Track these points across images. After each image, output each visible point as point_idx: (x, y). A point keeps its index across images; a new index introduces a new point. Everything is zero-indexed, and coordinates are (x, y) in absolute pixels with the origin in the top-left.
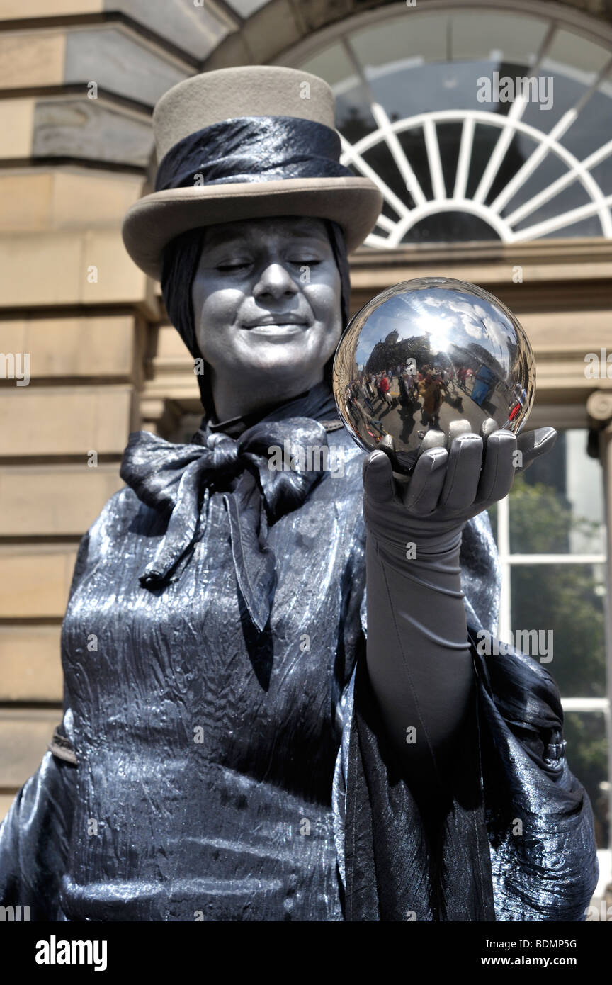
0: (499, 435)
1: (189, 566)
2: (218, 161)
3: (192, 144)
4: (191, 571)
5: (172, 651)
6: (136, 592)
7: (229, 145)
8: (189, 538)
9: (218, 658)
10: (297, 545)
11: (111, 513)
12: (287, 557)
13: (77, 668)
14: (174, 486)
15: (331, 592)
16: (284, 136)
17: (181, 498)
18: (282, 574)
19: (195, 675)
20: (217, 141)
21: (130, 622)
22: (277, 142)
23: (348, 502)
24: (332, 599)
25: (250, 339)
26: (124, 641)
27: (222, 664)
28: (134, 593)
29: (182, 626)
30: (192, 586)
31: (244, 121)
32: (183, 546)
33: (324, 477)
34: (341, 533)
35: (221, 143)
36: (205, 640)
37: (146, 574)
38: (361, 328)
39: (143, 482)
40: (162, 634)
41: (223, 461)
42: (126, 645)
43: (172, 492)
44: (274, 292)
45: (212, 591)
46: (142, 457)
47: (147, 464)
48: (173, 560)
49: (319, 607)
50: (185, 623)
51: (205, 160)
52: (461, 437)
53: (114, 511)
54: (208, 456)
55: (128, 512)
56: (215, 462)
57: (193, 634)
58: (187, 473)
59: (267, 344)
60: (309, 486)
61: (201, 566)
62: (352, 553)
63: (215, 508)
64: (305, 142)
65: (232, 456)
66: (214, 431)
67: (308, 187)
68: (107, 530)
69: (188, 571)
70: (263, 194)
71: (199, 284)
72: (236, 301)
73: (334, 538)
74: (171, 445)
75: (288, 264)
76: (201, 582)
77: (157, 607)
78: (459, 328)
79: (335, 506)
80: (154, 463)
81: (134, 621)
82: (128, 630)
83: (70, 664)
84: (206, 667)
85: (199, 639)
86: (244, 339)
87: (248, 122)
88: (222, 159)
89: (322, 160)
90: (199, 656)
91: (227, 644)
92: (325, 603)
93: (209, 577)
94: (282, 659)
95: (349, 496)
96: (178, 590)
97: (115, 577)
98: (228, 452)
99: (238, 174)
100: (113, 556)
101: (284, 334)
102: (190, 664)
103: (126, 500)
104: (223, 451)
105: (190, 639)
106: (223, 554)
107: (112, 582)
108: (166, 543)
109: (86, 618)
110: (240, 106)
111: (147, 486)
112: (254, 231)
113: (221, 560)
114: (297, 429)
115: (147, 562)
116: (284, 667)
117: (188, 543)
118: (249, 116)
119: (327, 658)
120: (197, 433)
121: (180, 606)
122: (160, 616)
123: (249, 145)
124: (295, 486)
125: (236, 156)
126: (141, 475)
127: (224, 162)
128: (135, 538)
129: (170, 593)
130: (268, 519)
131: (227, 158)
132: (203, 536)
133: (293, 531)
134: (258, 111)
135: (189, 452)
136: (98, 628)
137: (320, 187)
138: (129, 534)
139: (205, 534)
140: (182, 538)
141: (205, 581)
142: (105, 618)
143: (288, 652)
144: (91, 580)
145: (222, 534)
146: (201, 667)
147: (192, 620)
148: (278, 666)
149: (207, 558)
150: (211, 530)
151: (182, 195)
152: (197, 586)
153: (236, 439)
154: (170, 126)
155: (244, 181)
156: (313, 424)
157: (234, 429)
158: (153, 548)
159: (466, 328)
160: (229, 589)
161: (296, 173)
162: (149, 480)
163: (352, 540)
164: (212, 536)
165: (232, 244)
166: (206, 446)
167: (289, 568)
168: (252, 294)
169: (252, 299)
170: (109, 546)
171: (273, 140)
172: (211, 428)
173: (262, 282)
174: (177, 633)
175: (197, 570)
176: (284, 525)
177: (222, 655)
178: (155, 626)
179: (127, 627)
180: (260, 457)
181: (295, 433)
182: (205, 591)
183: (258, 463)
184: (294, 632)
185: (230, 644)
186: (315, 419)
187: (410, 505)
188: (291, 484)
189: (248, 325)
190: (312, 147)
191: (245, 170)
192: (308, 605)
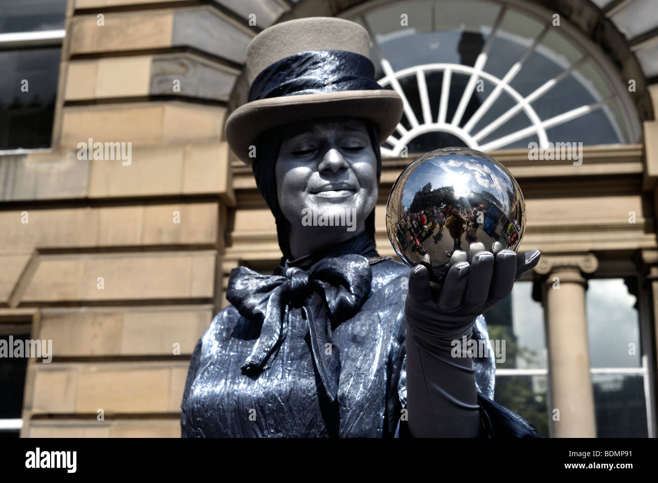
0: (504, 252)
1: (276, 358)
2: (293, 80)
3: (274, 70)
4: (278, 362)
5: (267, 418)
6: (240, 377)
7: (300, 70)
8: (276, 339)
9: (300, 422)
10: (352, 342)
11: (218, 325)
12: (346, 350)
13: (198, 432)
14: (264, 304)
15: (379, 374)
16: (338, 63)
17: (270, 312)
18: (343, 362)
19: (284, 435)
20: (292, 67)
21: (235, 398)
22: (333, 67)
23: (388, 311)
24: (379, 379)
25: (316, 200)
26: (232, 412)
27: (302, 426)
28: (238, 378)
29: (273, 399)
30: (279, 371)
31: (309, 54)
32: (271, 345)
33: (369, 295)
34: (384, 333)
35: (294, 69)
36: (290, 409)
37: (246, 365)
38: (405, 184)
39: (243, 302)
40: (259, 406)
41: (298, 286)
42: (233, 414)
43: (262, 308)
44: (333, 168)
45: (294, 375)
46: (242, 284)
47: (244, 289)
48: (265, 354)
49: (370, 384)
50: (276, 398)
51: (284, 80)
52: (479, 254)
53: (220, 324)
54: (287, 283)
55: (230, 323)
56: (293, 287)
57: (282, 405)
58: (273, 295)
59: (328, 204)
60: (360, 301)
61: (285, 359)
62: (392, 347)
63: (293, 319)
64: (351, 68)
65: (304, 282)
66: (290, 266)
67: (356, 97)
68: (216, 336)
69: (276, 362)
70: (325, 101)
71: (280, 164)
72: (306, 175)
73: (379, 336)
74: (261, 276)
75: (341, 149)
76: (286, 369)
77: (255, 387)
78: (474, 181)
79: (378, 315)
80: (250, 288)
81: (238, 397)
82: (235, 404)
83: (193, 429)
84: (292, 428)
85: (286, 409)
86: (312, 201)
87: (313, 54)
88: (295, 79)
89: (364, 79)
90: (286, 420)
91: (306, 411)
92: (374, 381)
93: (291, 366)
94: (345, 421)
95: (389, 307)
96: (270, 375)
97: (223, 368)
98: (302, 279)
99: (306, 89)
100: (222, 354)
101: (340, 196)
102: (280, 426)
103: (228, 316)
104: (298, 279)
105: (280, 409)
106: (300, 350)
107: (222, 371)
108: (260, 342)
109: (205, 396)
110: (307, 44)
111: (246, 304)
112: (318, 127)
113: (299, 354)
114: (350, 262)
115: (246, 357)
116: (347, 427)
117: (276, 342)
118: (314, 50)
119: (377, 420)
120: (279, 268)
121: (271, 386)
122: (257, 393)
123: (313, 69)
124: (349, 301)
125: (305, 77)
126: (242, 297)
127: (296, 81)
128: (237, 341)
129: (264, 377)
130: (331, 325)
131: (299, 78)
132: (285, 338)
133: (349, 332)
134: (319, 47)
135: (274, 280)
136: (213, 403)
137: (363, 96)
138: (232, 338)
139: (287, 337)
140: (271, 339)
141: (289, 368)
142: (218, 396)
143: (349, 416)
144: (207, 371)
145: (299, 337)
146: (288, 428)
147: (280, 396)
148: (342, 427)
149: (290, 353)
150: (292, 334)
151: (269, 103)
152: (284, 372)
153: (307, 271)
154: (259, 58)
155: (312, 93)
156: (361, 258)
157: (305, 264)
158: (250, 347)
159: (478, 181)
160: (306, 373)
161: (346, 88)
162: (247, 300)
163: (392, 337)
164: (292, 338)
165: (302, 136)
166: (286, 276)
167: (348, 357)
168: (317, 170)
169: (317, 173)
170: (218, 347)
171: (329, 66)
172: (288, 264)
173: (324, 161)
174: (270, 405)
175: (283, 361)
176: (343, 329)
177: (302, 419)
178: (254, 400)
179: (234, 402)
180: (325, 282)
181: (349, 265)
182: (289, 375)
183: (324, 286)
184: (352, 402)
185: (308, 412)
186: (362, 255)
187: (442, 304)
188: (348, 301)
189: (315, 191)
190: (356, 70)
191: (312, 86)
192: (361, 383)
